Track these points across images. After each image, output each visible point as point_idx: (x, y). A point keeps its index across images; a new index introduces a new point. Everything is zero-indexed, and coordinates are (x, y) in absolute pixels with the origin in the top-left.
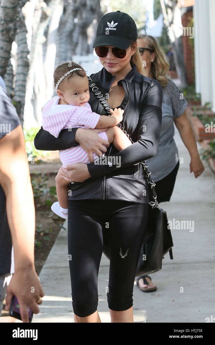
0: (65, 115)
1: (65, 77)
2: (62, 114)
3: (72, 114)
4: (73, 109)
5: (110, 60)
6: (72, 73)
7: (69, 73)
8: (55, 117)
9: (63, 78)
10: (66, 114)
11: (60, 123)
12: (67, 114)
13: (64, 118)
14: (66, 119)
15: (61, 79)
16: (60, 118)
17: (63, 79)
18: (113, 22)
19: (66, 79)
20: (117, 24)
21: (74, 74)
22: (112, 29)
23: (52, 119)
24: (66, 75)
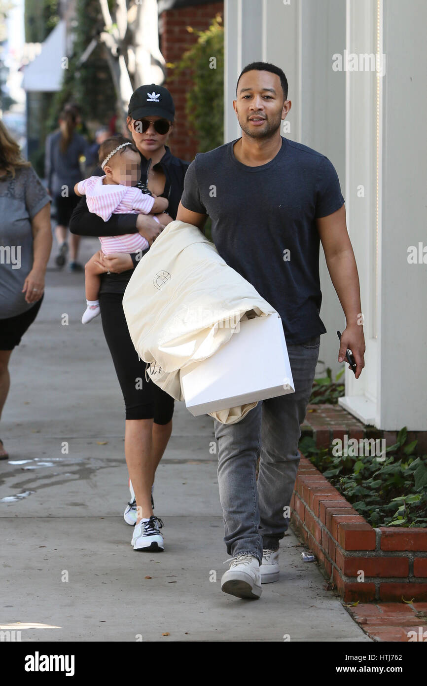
0: (117, 196)
1: (117, 151)
2: (113, 195)
3: (125, 195)
4: (125, 189)
5: (150, 136)
6: (125, 147)
7: (121, 147)
8: (106, 197)
9: (114, 152)
10: (118, 194)
11: (111, 205)
12: (120, 195)
13: (116, 199)
14: (118, 200)
15: (112, 154)
16: (111, 199)
17: (114, 154)
18: (154, 93)
19: (118, 154)
20: (159, 95)
21: (127, 149)
22: (155, 100)
23: (102, 200)
24: (118, 149)
